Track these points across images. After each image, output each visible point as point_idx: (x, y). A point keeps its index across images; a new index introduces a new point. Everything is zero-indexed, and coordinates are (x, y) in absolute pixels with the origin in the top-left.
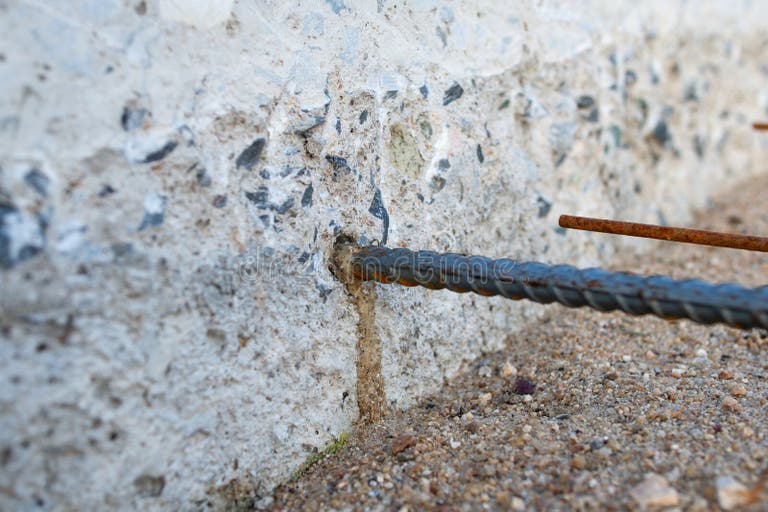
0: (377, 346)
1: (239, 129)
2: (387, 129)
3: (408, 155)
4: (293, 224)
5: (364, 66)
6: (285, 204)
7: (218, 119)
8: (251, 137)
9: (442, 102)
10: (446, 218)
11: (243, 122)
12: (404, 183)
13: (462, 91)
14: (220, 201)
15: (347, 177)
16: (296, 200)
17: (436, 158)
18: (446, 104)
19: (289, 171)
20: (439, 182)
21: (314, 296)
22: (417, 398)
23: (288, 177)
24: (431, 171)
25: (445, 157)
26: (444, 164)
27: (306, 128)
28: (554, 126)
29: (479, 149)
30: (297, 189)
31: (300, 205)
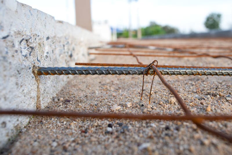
0: (39, 92)
1: (19, 35)
2: (38, 43)
3: (41, 50)
4: (28, 60)
5: (35, 28)
6: (25, 55)
7: (15, 32)
8: (22, 38)
9: (46, 40)
10: (49, 64)
11: (20, 34)
12: (41, 55)
13: (49, 38)
14: (16, 51)
15: (34, 52)
16: (28, 55)
17: (46, 51)
18: (47, 40)
19: (25, 48)
20: (47, 56)
21: (31, 78)
22: (44, 106)
23: (25, 49)
24: (45, 54)
25: (48, 51)
26: (48, 53)
27: (28, 39)
28: (60, 50)
29: (53, 51)
30: (28, 52)
31: (29, 56)
